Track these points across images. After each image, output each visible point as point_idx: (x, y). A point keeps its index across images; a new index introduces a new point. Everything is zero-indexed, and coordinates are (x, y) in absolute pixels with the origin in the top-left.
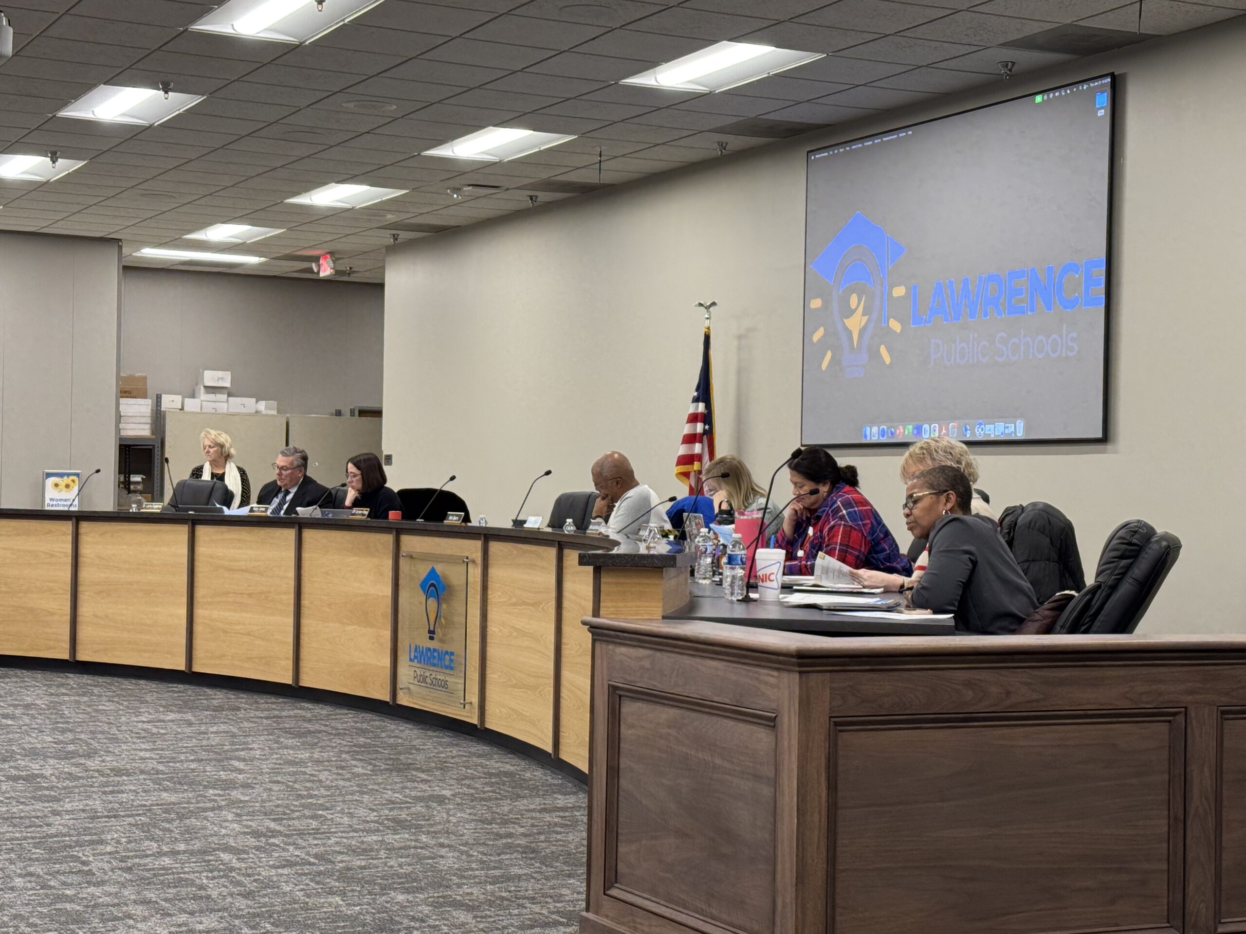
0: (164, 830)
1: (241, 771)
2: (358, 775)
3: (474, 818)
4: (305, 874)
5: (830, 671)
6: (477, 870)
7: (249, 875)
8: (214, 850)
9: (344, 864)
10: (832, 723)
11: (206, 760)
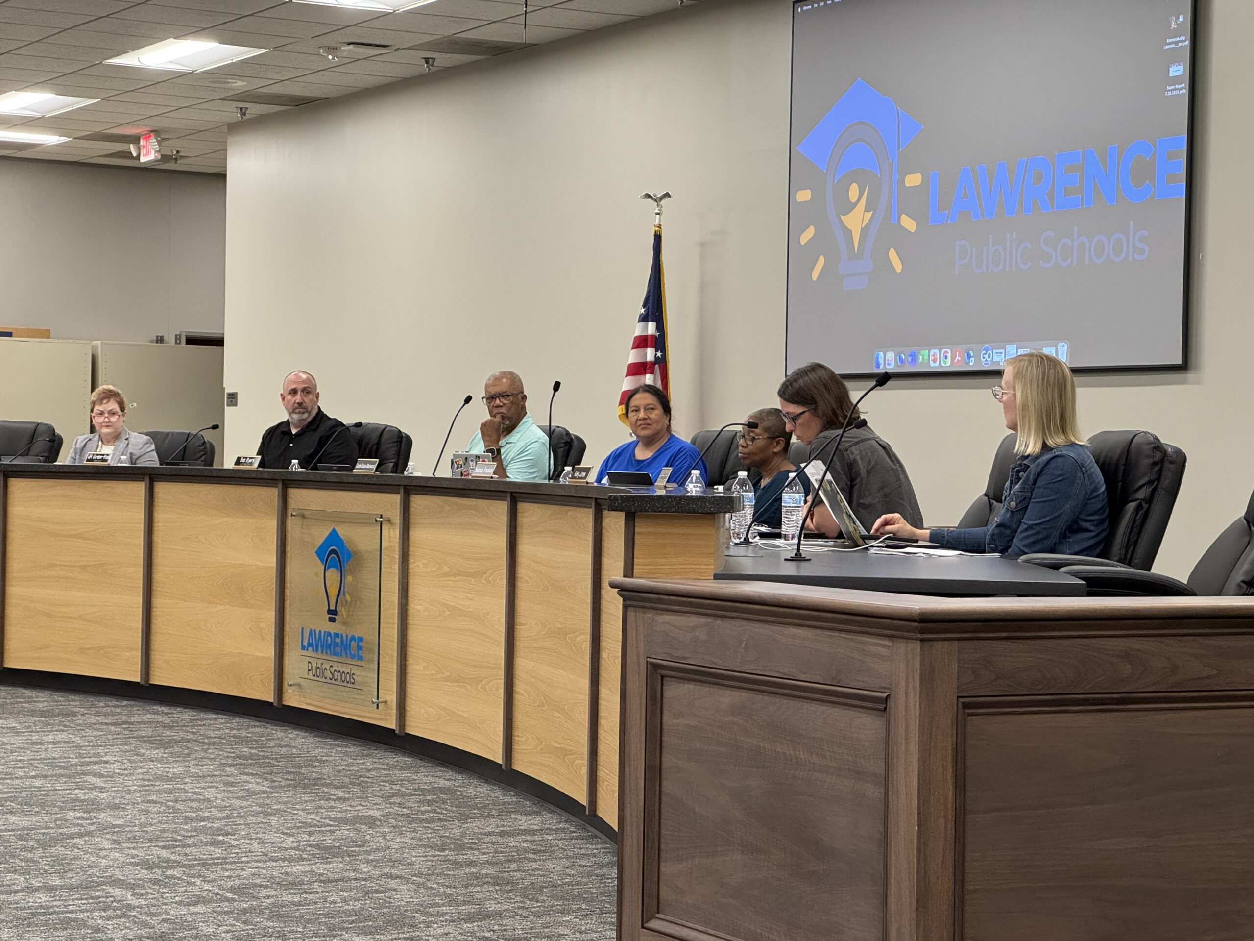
0: (27, 860)
1: (101, 790)
2: (255, 793)
3: (419, 843)
4: (226, 913)
5: (959, 639)
6: (443, 905)
7: (155, 915)
8: (99, 885)
9: (272, 900)
10: (960, 704)
11: (52, 776)
